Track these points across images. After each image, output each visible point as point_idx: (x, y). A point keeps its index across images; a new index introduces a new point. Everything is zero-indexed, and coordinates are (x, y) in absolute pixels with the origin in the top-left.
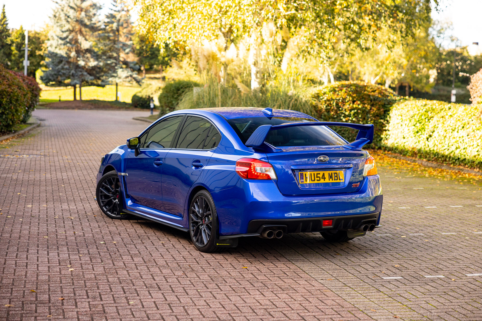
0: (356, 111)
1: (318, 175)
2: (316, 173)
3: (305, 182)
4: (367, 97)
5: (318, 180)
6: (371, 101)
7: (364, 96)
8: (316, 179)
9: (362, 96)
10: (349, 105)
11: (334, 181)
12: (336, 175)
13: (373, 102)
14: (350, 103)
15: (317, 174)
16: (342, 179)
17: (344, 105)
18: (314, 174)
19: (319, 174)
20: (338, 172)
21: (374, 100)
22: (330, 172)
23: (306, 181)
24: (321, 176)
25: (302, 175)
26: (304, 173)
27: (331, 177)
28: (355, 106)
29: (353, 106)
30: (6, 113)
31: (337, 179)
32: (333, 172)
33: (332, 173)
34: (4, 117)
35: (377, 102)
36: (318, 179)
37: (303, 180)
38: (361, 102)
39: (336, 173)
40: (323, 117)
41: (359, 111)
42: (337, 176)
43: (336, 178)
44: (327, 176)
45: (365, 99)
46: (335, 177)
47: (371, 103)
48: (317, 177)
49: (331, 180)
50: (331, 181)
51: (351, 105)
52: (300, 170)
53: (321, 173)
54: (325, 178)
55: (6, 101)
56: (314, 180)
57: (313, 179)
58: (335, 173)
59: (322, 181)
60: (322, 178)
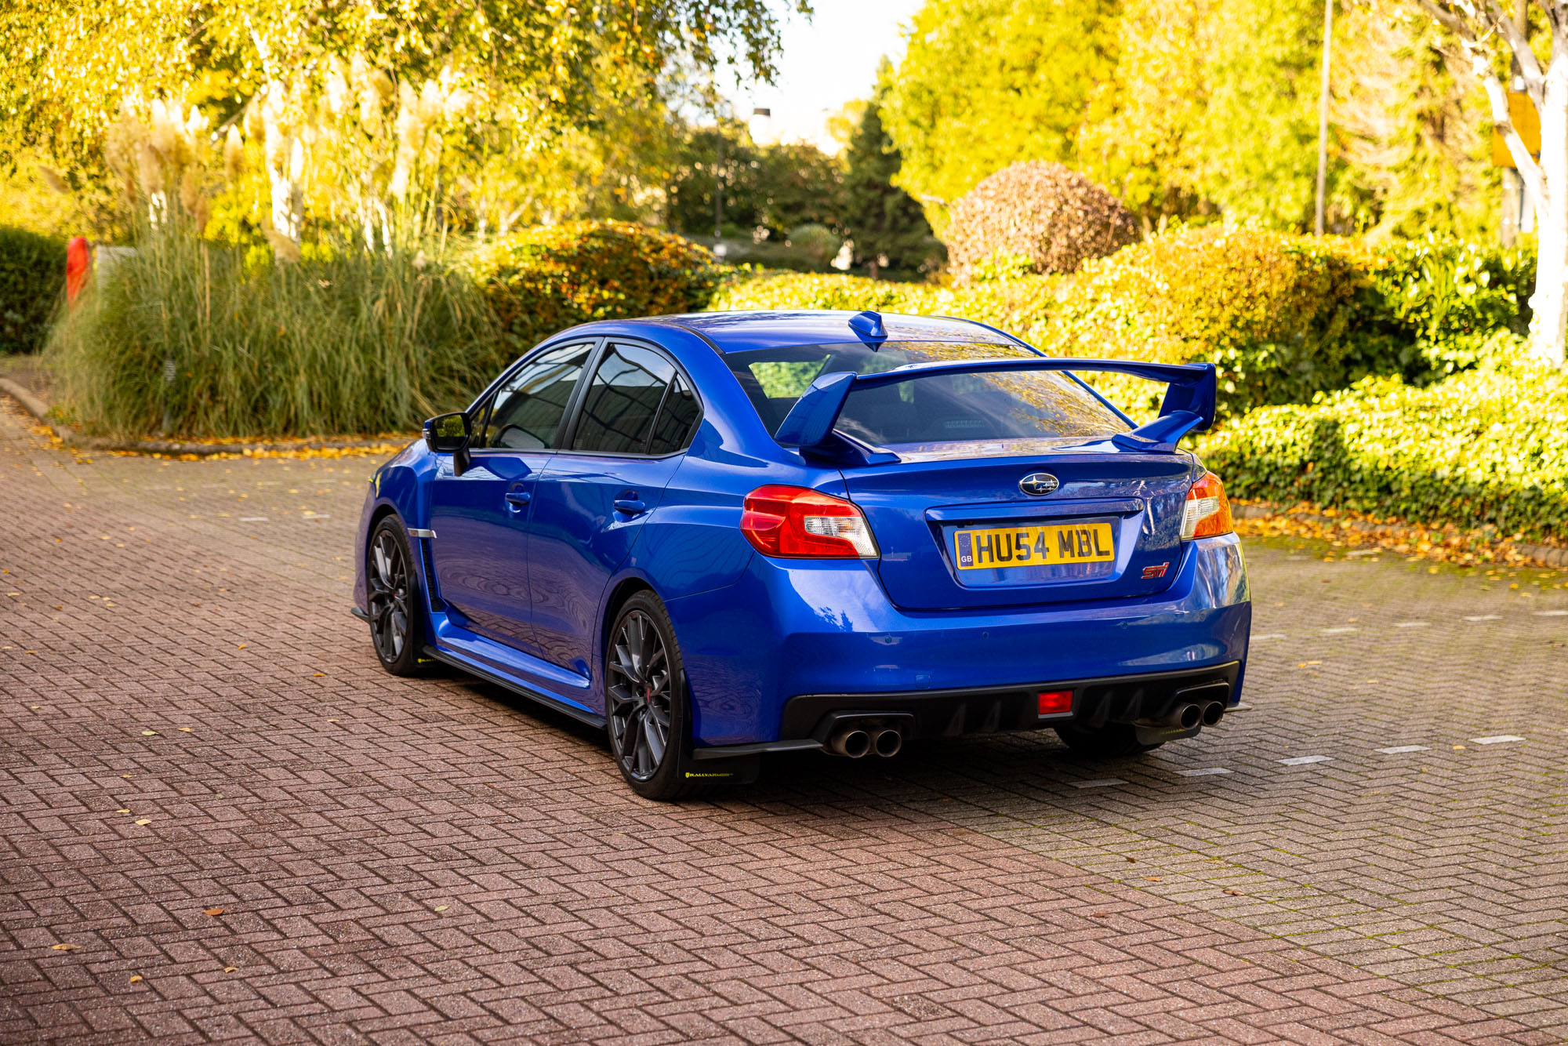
0: (609, 308)
1: (1022, 541)
2: (1013, 531)
3: (978, 566)
4: (639, 268)
6: (651, 279)
7: (632, 266)
8: (1015, 552)
9: (626, 266)
10: (591, 291)
11: (1077, 559)
12: (1083, 538)
13: (656, 281)
14: (593, 286)
15: (1018, 536)
16: (1107, 552)
17: (575, 292)
18: (1008, 536)
19: (1026, 535)
20: (1090, 527)
21: (661, 275)
22: (1065, 529)
24: (1030, 541)
25: (965, 540)
26: (972, 533)
27: (1066, 545)
28: (606, 294)
29: (600, 295)
31: (1090, 553)
32: (1074, 528)
33: (1069, 533)
35: (667, 281)
36: (1024, 552)
37: (970, 559)
38: (623, 282)
39: (1085, 533)
40: (516, 328)
41: (619, 309)
42: (1088, 543)
43: (1085, 549)
44: (1052, 542)
45: (633, 272)
46: (1081, 543)
47: (653, 286)
48: (1019, 547)
49: (1068, 554)
50: (1067, 559)
51: (596, 290)
52: (962, 524)
53: (1033, 532)
54: (1045, 550)
56: (1010, 558)
57: (1004, 553)
58: (1079, 533)
59: (1036, 560)
60: (1036, 551)
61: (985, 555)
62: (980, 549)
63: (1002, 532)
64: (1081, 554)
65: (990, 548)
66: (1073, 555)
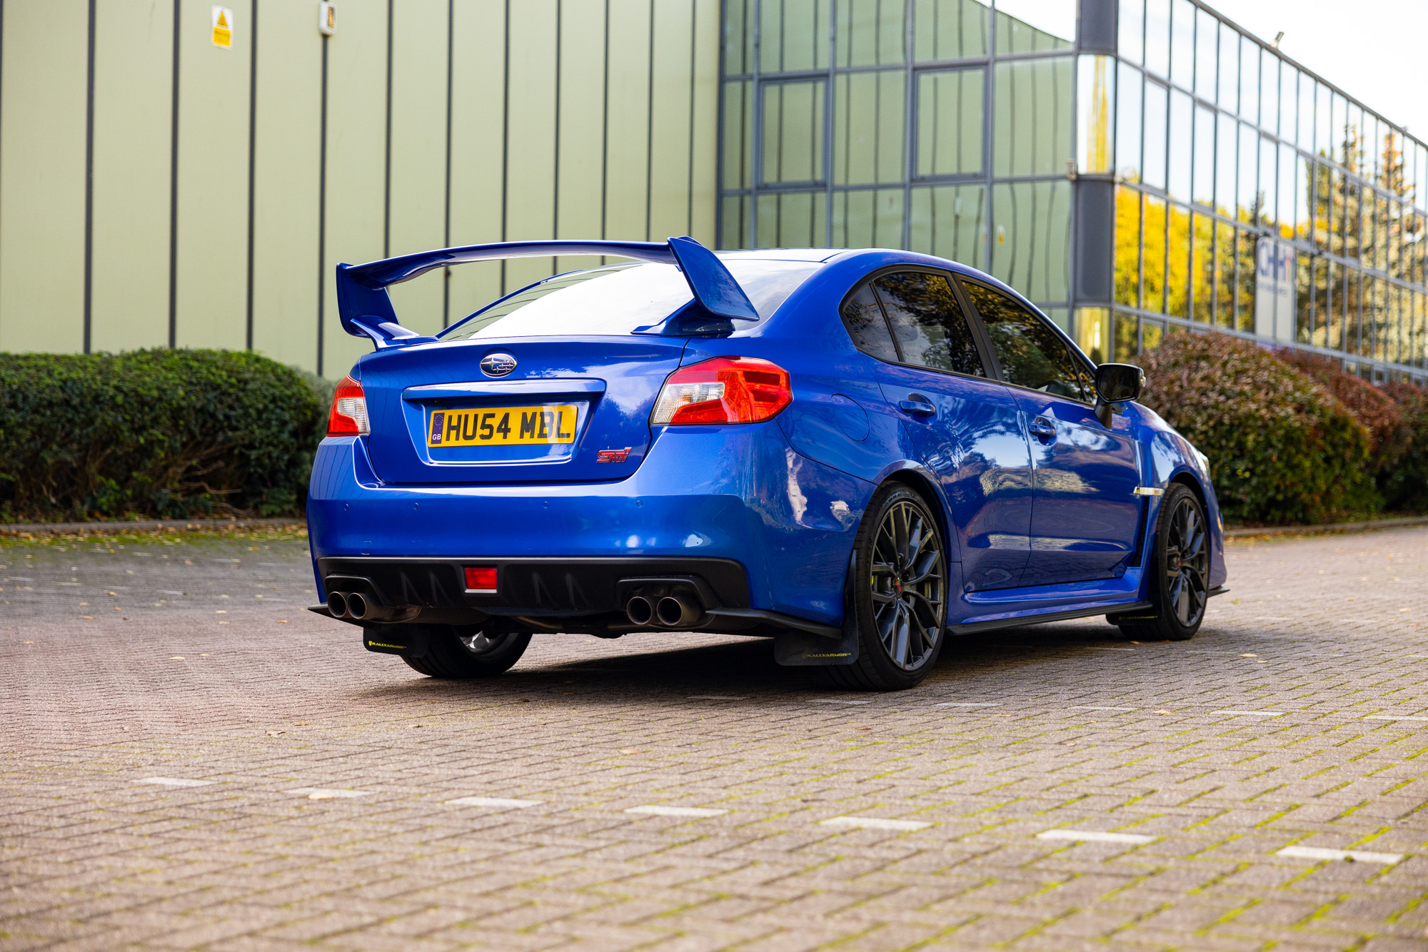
1: (489, 421)
2: (481, 412)
3: (444, 444)
5: (483, 437)
8: (479, 432)
11: (537, 440)
12: (547, 419)
15: (486, 416)
16: (567, 436)
18: (476, 416)
19: (492, 416)
20: (555, 412)
22: (529, 408)
23: (448, 439)
24: (495, 422)
25: (439, 419)
26: (447, 413)
27: (528, 426)
31: (548, 435)
32: (538, 408)
33: (534, 415)
36: (486, 432)
42: (550, 426)
43: (546, 431)
44: (515, 423)
46: (543, 426)
48: (483, 427)
49: (527, 435)
50: (527, 440)
53: (500, 412)
54: (505, 431)
55: (1255, 440)
56: (473, 437)
57: (470, 433)
58: (543, 414)
59: (497, 439)
60: (499, 430)
61: (453, 433)
62: (450, 428)
63: (471, 412)
64: (541, 435)
65: (457, 428)
66: (532, 436)
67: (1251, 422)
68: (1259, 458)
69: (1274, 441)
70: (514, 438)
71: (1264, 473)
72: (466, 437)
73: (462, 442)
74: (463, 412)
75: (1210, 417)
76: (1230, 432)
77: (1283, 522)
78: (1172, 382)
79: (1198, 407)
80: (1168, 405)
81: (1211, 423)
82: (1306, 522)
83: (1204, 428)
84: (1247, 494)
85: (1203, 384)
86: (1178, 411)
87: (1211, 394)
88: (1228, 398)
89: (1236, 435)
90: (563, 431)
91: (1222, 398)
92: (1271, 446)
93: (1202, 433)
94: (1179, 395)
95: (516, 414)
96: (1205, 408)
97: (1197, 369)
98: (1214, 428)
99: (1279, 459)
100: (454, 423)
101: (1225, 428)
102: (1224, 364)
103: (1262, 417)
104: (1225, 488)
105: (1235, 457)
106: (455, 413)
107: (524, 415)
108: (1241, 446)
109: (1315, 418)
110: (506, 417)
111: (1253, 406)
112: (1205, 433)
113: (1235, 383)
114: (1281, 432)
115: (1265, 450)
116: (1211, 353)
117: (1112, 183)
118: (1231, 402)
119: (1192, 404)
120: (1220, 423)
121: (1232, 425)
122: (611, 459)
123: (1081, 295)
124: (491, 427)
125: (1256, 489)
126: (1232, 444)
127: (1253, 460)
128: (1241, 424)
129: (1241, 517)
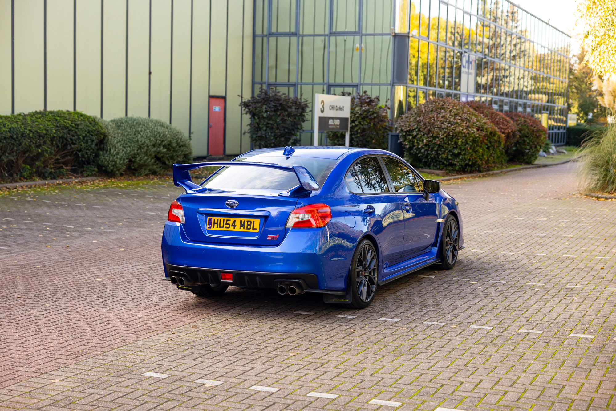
1: (228, 222)
2: (226, 219)
3: (212, 229)
5: (226, 227)
8: (225, 226)
11: (245, 230)
12: (249, 223)
15: (227, 220)
16: (256, 229)
18: (224, 220)
19: (230, 220)
20: (252, 220)
22: (243, 220)
23: (214, 227)
24: (231, 223)
25: (210, 220)
26: (213, 218)
27: (242, 225)
30: (462, 153)
31: (250, 229)
32: (246, 219)
33: (245, 221)
34: (461, 157)
36: (228, 226)
37: (210, 226)
39: (251, 222)
42: (250, 225)
43: (249, 227)
44: (238, 223)
46: (248, 225)
48: (227, 224)
49: (242, 228)
50: (242, 230)
53: (232, 219)
54: (234, 226)
55: (461, 142)
56: (223, 227)
57: (222, 225)
58: (248, 221)
59: (231, 229)
60: (232, 226)
61: (216, 225)
62: (214, 223)
63: (222, 219)
64: (247, 228)
65: (217, 224)
67: (460, 135)
68: (463, 148)
69: (469, 142)
70: (237, 229)
71: (465, 154)
72: (220, 227)
73: (219, 229)
74: (219, 218)
75: (445, 132)
76: (452, 138)
77: (472, 172)
78: (431, 118)
79: (440, 128)
80: (429, 127)
81: (445, 135)
82: (480, 171)
83: (442, 137)
84: (458, 162)
85: (442, 119)
86: (433, 130)
87: (445, 123)
88: (452, 125)
89: (454, 139)
90: (255, 228)
91: (449, 125)
92: (467, 144)
93: (441, 138)
94: (433, 123)
95: (238, 221)
96: (443, 129)
97: (440, 113)
98: (446, 137)
99: (470, 149)
100: (216, 222)
101: (450, 137)
102: (450, 111)
103: (464, 133)
104: (450, 159)
105: (454, 148)
106: (216, 218)
107: (241, 221)
108: (456, 143)
109: (484, 133)
110: (234, 222)
111: (461, 128)
112: (443, 138)
113: (454, 119)
114: (471, 139)
115: (465, 145)
116: (445, 106)
117: (409, 37)
118: (453, 127)
119: (438, 127)
120: (449, 135)
121: (453, 136)
122: (272, 238)
123: (395, 81)
124: (229, 224)
125: (462, 160)
126: (453, 143)
127: (460, 149)
128: (456, 135)
129: (456, 170)
